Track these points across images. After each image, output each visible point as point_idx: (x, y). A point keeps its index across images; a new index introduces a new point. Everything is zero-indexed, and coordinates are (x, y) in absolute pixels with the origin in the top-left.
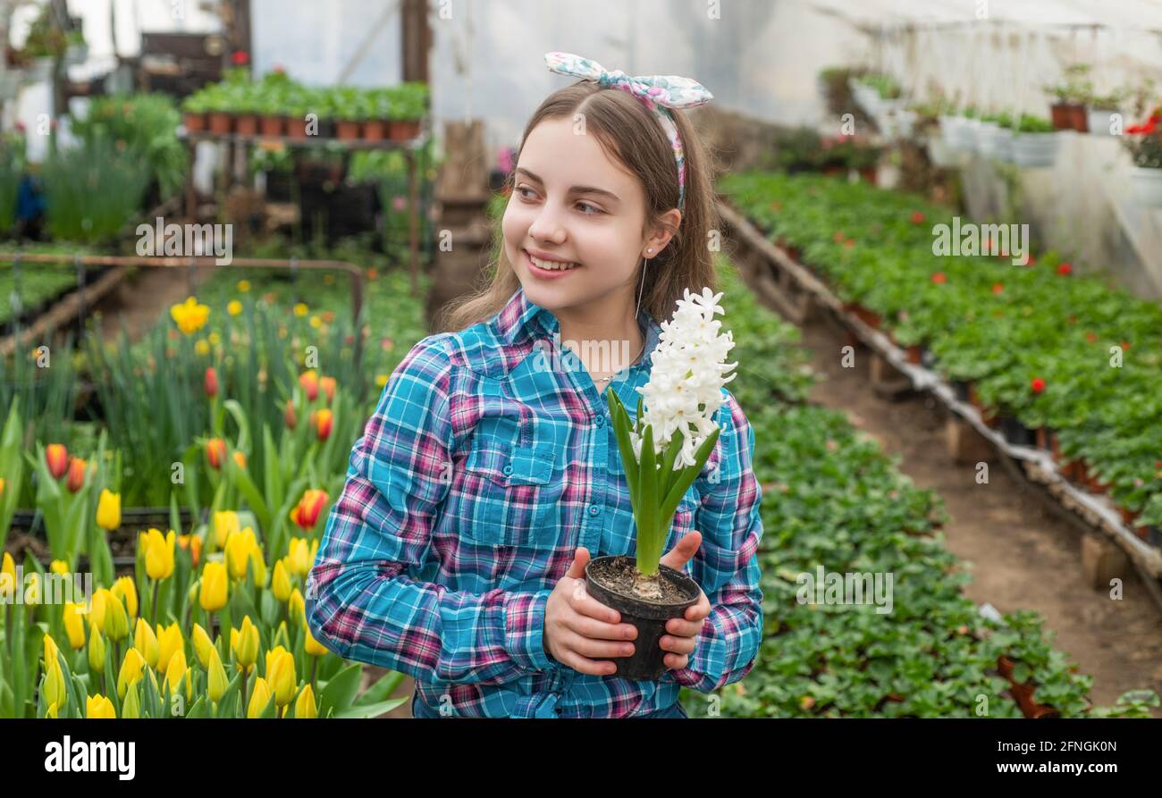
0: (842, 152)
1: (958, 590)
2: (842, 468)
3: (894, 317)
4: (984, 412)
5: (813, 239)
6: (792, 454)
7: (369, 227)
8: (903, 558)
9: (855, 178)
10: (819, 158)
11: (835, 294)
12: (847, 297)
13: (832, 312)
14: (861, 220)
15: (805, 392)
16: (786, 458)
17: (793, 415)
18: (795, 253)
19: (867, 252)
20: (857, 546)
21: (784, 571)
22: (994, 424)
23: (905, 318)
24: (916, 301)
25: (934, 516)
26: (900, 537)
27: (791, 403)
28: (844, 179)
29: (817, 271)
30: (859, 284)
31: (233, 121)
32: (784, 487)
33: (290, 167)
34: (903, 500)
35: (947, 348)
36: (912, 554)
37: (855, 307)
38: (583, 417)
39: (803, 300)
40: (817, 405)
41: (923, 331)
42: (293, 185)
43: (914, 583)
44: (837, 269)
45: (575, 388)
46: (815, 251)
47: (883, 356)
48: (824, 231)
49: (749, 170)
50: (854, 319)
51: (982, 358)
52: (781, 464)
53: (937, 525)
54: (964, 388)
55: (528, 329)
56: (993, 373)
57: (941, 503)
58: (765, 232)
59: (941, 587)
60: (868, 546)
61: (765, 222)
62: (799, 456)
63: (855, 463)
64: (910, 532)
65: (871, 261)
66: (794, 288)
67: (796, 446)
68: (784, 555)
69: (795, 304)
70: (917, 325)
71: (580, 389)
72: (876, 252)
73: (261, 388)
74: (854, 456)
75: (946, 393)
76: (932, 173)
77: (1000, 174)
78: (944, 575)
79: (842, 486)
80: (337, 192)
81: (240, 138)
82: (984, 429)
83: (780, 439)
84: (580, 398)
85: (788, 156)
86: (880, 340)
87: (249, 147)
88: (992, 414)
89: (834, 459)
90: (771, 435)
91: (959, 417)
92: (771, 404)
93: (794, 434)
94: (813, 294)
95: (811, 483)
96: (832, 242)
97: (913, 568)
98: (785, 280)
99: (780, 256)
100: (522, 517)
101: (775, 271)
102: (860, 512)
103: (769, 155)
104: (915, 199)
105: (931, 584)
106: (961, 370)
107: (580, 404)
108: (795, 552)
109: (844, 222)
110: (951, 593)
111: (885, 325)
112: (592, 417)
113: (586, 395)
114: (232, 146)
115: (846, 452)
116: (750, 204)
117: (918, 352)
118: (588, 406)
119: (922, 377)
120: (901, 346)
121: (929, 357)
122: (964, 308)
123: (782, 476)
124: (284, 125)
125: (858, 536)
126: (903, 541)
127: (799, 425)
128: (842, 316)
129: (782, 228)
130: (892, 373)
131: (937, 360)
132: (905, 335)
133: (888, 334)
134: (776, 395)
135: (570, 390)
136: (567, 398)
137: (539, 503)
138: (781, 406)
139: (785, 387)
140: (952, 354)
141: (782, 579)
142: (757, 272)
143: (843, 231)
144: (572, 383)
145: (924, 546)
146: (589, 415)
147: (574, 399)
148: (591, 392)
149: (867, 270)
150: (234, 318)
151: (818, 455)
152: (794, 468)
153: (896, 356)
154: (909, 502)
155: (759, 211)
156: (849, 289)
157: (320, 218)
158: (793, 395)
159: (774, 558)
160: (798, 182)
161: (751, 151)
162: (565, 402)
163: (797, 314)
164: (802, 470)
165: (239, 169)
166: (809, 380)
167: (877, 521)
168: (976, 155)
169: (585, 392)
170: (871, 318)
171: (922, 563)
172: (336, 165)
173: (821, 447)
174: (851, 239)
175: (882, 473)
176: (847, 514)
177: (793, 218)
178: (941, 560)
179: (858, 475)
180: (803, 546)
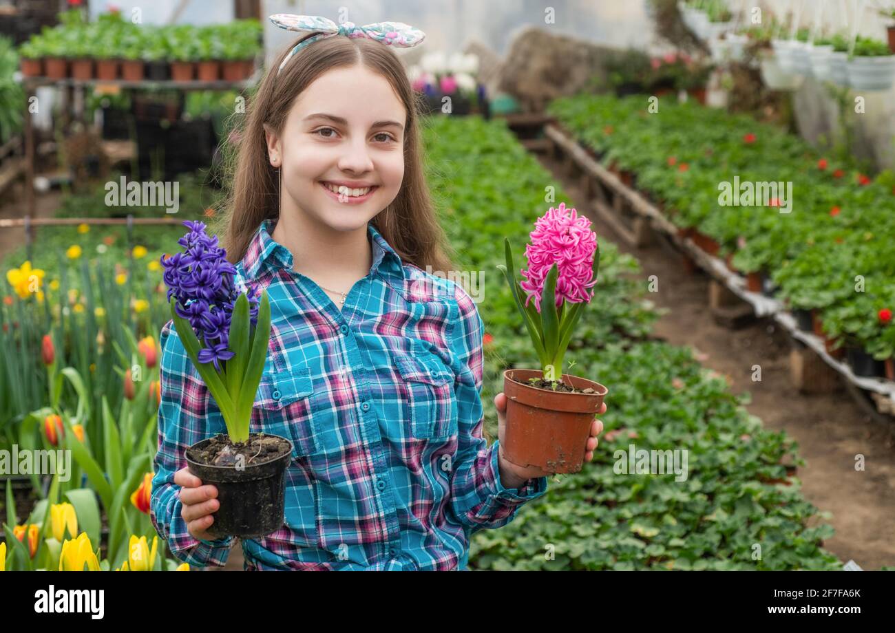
0: (669, 72)
1: (819, 544)
2: (690, 410)
3: (732, 244)
4: (829, 343)
5: (647, 163)
6: (639, 396)
7: (206, 163)
8: (760, 510)
9: (684, 97)
10: (648, 80)
11: (670, 219)
12: (684, 224)
13: (668, 237)
14: (693, 143)
15: (647, 328)
16: (633, 401)
17: (636, 352)
18: (629, 177)
19: (701, 176)
20: (711, 496)
21: (638, 527)
22: (840, 355)
23: (743, 244)
24: (754, 226)
25: (786, 460)
26: (754, 485)
27: (634, 339)
28: (674, 100)
29: (650, 195)
30: (695, 210)
31: (69, 65)
32: (632, 433)
33: (127, 104)
34: (754, 444)
35: (789, 276)
36: (767, 505)
37: (691, 232)
38: (328, 330)
39: (637, 224)
40: (661, 340)
41: (762, 258)
42: (130, 122)
43: (773, 538)
44: (672, 194)
45: (316, 307)
46: (650, 175)
47: (722, 282)
48: (658, 155)
49: (578, 93)
50: (690, 243)
51: (825, 287)
52: (628, 407)
53: (791, 470)
54: (808, 317)
55: (267, 264)
56: (838, 303)
57: (794, 445)
58: (598, 157)
59: (802, 540)
60: (723, 498)
61: (597, 147)
62: (645, 398)
63: (703, 404)
64: (766, 480)
65: (707, 185)
66: (629, 212)
67: (641, 386)
68: (637, 508)
69: (631, 229)
70: (756, 252)
71: (321, 308)
72: (711, 176)
73: (100, 351)
74: (701, 396)
75: (789, 322)
76: (764, 94)
77: (832, 94)
78: (804, 527)
79: (692, 430)
80: (173, 128)
81: (77, 82)
82: (828, 359)
83: (625, 380)
84: (322, 315)
85: (617, 78)
86: (718, 266)
87: (86, 91)
88: (838, 345)
89: (682, 399)
90: (617, 376)
91: (803, 345)
92: (614, 342)
93: (640, 374)
94: (649, 218)
95: (660, 428)
96: (665, 167)
97: (771, 521)
98: (618, 203)
99: (613, 180)
100: (303, 429)
101: (609, 194)
102: (713, 460)
103: (598, 78)
104: (745, 118)
105: (790, 537)
106: (804, 300)
107: (324, 321)
108: (648, 506)
109: (676, 144)
110: (812, 547)
111: (724, 251)
112: (337, 328)
113: (327, 311)
114: (70, 90)
115: (692, 392)
116: (582, 129)
117: (758, 279)
118: (331, 320)
119: (763, 305)
120: (740, 274)
121: (769, 285)
122: (804, 234)
123: (630, 421)
124: (119, 67)
125: (712, 486)
126: (760, 490)
127: (643, 363)
128: (678, 241)
129: (614, 152)
130: (731, 299)
131: (778, 289)
132: (745, 263)
133: (727, 261)
134: (619, 331)
135: (312, 310)
136: (311, 317)
137: (313, 413)
138: (625, 343)
139: (628, 323)
140: (795, 282)
141: (637, 536)
142: (591, 196)
143: (675, 155)
144: (313, 304)
145: (780, 494)
146: (334, 328)
147: (317, 317)
148: (331, 308)
149: (703, 196)
150: (73, 261)
151: (665, 397)
152: (641, 411)
153: (735, 282)
154: (761, 446)
155: (589, 135)
156: (685, 214)
157: (157, 155)
158: (636, 332)
159: (626, 512)
160: (629, 102)
161: (580, 74)
162: (310, 321)
163: (632, 238)
164: (650, 414)
165: (78, 107)
166: (651, 315)
167: (730, 469)
168: (809, 75)
169: (326, 309)
170: (709, 245)
171: (780, 515)
172: (171, 101)
173: (667, 387)
174: (685, 162)
175: (731, 415)
176: (698, 462)
177: (626, 142)
178: (798, 511)
179: (706, 418)
180: (655, 498)
